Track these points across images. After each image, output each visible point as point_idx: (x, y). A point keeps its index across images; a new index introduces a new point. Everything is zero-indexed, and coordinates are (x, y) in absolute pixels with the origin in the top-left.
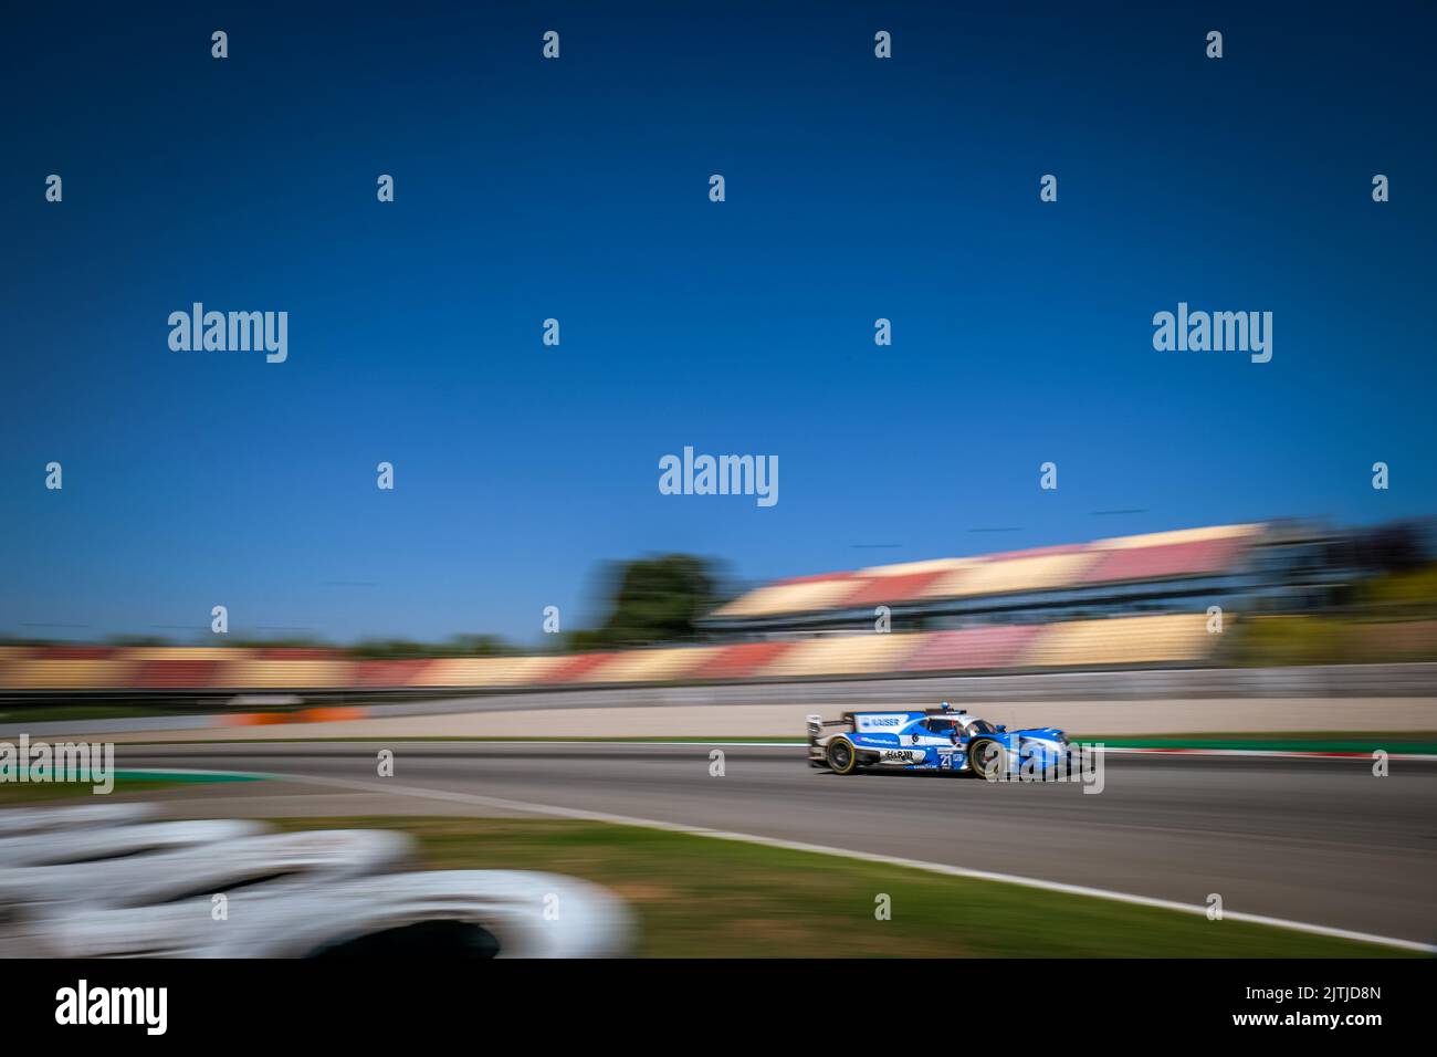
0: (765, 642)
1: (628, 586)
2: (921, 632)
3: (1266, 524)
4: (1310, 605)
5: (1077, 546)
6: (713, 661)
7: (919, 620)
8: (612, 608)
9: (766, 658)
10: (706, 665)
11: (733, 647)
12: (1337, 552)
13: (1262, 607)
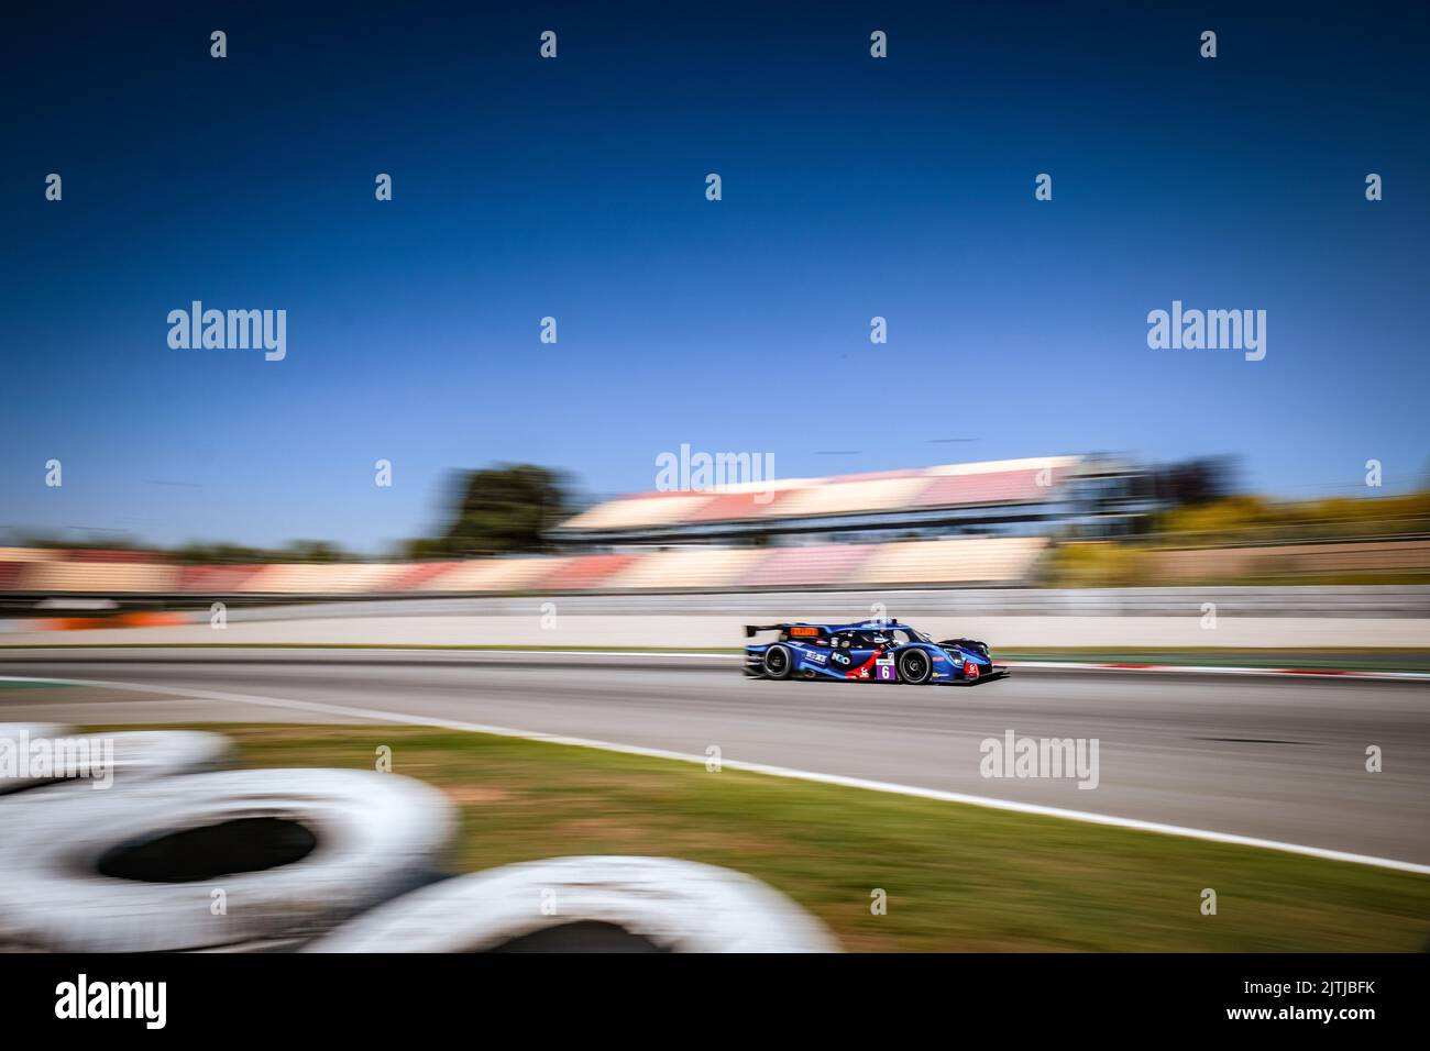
0: (612, 554)
1: (472, 495)
2: (764, 548)
3: (1082, 457)
4: (1113, 533)
5: (914, 471)
6: (556, 572)
7: (761, 537)
8: (454, 517)
9: (612, 570)
10: (550, 576)
11: (580, 558)
12: (1139, 485)
13: (1074, 533)
